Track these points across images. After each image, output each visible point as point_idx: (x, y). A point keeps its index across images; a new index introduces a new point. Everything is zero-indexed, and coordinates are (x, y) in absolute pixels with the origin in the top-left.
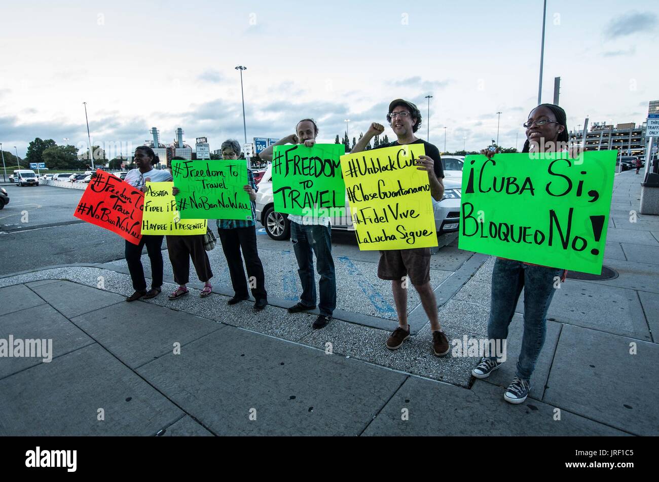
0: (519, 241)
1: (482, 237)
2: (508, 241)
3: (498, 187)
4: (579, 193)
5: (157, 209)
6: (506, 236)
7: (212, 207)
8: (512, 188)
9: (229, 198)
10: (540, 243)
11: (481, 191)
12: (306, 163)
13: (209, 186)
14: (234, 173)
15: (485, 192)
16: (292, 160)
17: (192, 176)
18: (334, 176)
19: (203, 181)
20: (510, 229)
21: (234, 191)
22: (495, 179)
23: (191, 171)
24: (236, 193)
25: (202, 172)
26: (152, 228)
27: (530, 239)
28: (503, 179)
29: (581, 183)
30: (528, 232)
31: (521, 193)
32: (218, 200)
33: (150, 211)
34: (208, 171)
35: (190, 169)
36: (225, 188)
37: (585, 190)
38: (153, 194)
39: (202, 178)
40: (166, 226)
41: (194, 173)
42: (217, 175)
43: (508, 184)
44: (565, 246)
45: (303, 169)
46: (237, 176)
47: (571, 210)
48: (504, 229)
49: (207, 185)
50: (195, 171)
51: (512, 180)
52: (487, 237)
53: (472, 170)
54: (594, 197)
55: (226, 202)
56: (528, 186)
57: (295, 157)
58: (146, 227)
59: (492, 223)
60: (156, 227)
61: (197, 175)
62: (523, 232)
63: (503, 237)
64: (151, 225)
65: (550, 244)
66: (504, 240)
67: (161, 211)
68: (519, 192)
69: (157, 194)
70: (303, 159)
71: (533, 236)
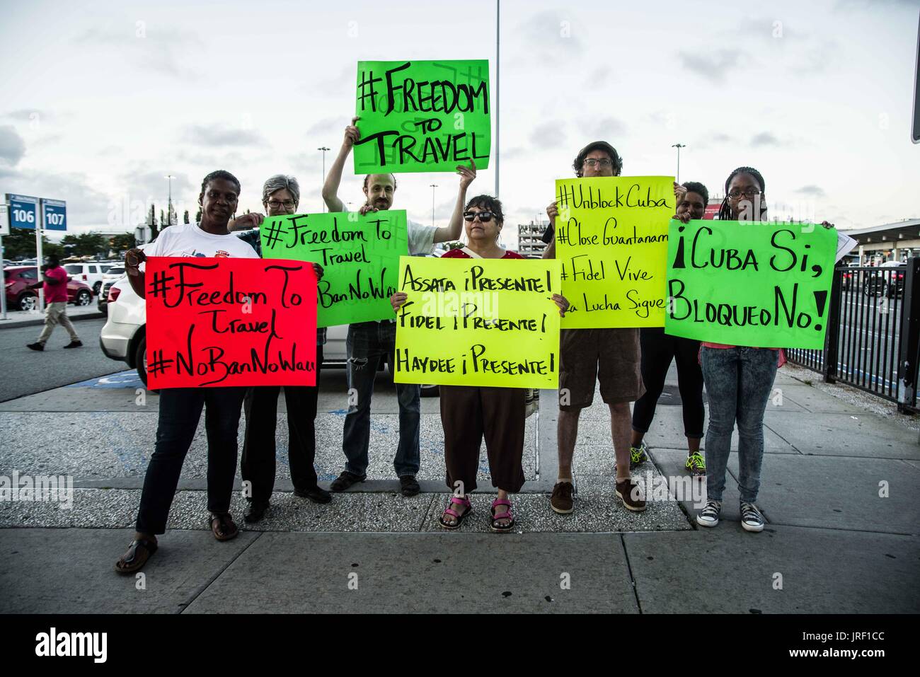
0: (744, 324)
1: (696, 320)
2: (730, 325)
3: (717, 262)
4: (803, 268)
5: (427, 321)
6: (727, 319)
7: (337, 300)
8: (734, 263)
9: (370, 280)
10: (766, 324)
11: (694, 266)
12: (426, 90)
13: (334, 259)
14: (384, 233)
15: (699, 267)
16: (400, 87)
17: (303, 243)
18: (472, 110)
19: (324, 250)
20: (732, 311)
21: (381, 265)
22: (713, 252)
23: (302, 235)
24: (384, 269)
25: (324, 234)
26: (418, 368)
27: (756, 320)
28: (723, 251)
29: (805, 257)
30: (754, 312)
31: (744, 268)
32: (350, 284)
33: (412, 326)
34: (335, 233)
35: (300, 231)
36: (365, 261)
37: (809, 265)
38: (417, 286)
39: (322, 246)
40: (451, 364)
41: (308, 238)
42: (353, 239)
43: (729, 257)
44: (791, 324)
45: (421, 100)
46: (389, 238)
47: (796, 286)
48: (725, 311)
49: (331, 258)
50: (310, 235)
51: (733, 253)
52: (703, 321)
53: (682, 239)
54: (816, 273)
55: (365, 287)
56: (751, 260)
57: (406, 81)
58: (403, 365)
59: (709, 305)
60: (428, 365)
61: (314, 241)
62: (748, 312)
63: (723, 320)
64: (415, 359)
65: (776, 323)
66: (725, 324)
67: (438, 326)
68: (741, 267)
69: (425, 287)
70: (420, 85)
71: (759, 317)
